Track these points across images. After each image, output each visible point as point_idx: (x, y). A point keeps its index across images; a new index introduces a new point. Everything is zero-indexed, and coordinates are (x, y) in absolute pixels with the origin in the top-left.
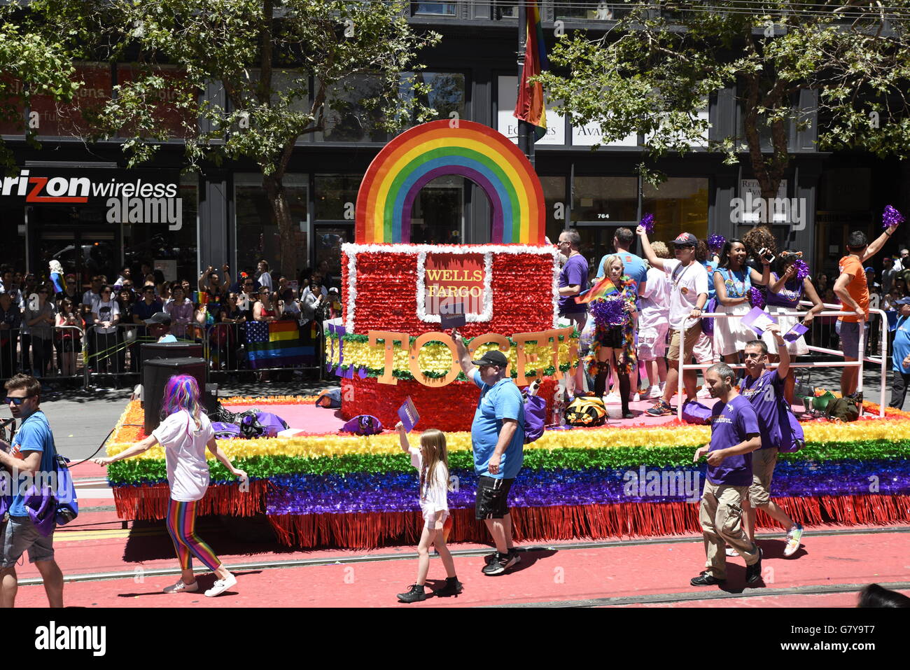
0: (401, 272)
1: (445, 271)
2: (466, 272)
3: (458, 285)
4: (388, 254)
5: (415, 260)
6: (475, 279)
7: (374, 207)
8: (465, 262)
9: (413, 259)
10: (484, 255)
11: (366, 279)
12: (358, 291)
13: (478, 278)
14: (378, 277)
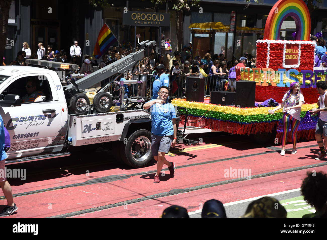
0: (280, 50)
1: (290, 50)
2: (295, 50)
3: (293, 54)
4: (277, 44)
5: (283, 46)
6: (296, 53)
7: (272, 27)
8: (295, 46)
9: (283, 45)
10: (299, 44)
11: (272, 52)
12: (270, 57)
13: (297, 52)
14: (275, 52)
